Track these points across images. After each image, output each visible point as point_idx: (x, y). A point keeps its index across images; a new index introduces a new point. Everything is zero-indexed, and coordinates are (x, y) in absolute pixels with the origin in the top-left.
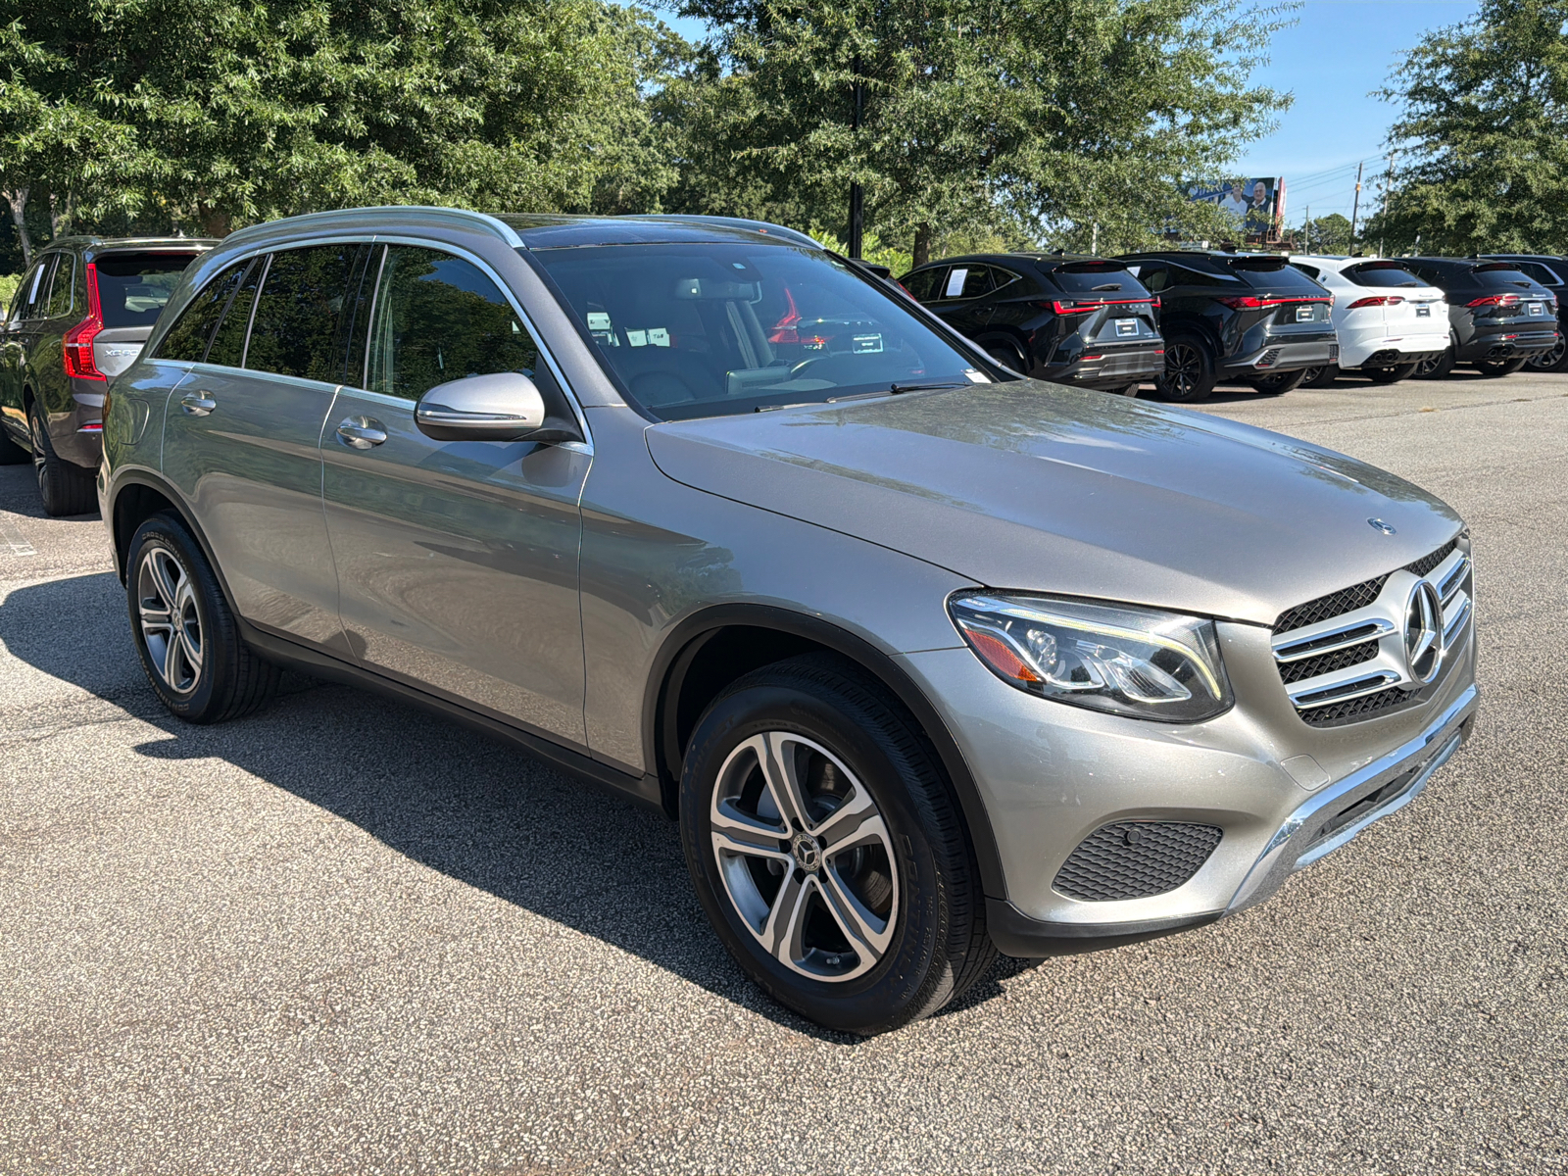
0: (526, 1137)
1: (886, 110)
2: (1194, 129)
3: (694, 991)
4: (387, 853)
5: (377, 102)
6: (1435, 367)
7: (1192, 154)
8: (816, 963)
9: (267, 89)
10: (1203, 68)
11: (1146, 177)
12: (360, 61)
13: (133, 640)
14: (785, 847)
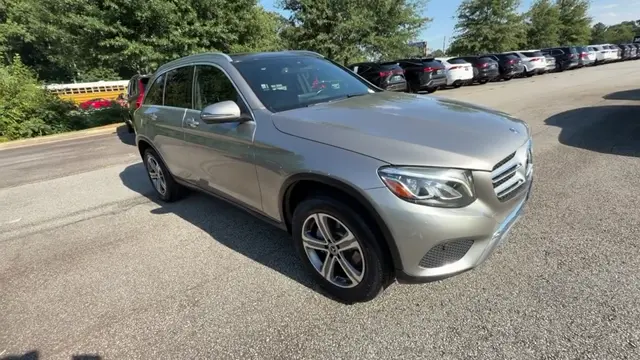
0: (251, 350)
1: (336, 29)
2: (409, 29)
3: (302, 287)
4: (214, 241)
5: (211, 36)
6: (469, 83)
7: (409, 35)
8: (338, 281)
9: (184, 34)
10: (411, 13)
11: (398, 41)
12: (205, 25)
13: (149, 182)
14: (326, 247)
